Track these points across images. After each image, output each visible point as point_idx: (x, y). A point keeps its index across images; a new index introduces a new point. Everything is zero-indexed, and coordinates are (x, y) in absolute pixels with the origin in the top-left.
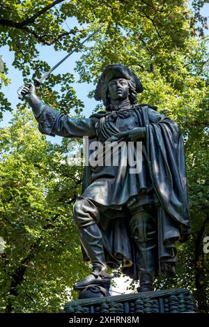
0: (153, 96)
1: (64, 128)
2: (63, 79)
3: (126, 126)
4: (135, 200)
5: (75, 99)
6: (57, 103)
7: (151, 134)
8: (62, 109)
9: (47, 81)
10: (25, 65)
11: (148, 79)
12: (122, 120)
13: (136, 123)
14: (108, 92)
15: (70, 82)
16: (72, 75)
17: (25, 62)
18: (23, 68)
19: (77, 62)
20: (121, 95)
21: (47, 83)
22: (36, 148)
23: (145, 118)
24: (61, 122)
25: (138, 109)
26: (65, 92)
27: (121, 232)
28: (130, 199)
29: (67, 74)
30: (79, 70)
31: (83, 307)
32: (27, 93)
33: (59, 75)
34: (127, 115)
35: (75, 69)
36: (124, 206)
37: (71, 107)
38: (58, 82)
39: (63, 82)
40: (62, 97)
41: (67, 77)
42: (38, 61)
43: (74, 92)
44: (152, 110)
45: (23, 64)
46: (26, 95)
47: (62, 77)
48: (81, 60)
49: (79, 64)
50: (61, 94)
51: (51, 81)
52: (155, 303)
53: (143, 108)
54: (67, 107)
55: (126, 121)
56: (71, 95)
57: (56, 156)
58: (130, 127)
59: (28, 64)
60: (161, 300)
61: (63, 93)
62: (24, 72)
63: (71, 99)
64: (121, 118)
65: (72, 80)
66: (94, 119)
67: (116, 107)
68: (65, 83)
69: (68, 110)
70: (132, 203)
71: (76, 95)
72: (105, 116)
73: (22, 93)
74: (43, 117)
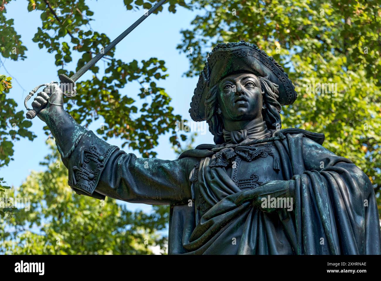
0: (341, 107)
1: (123, 180)
2: (144, 71)
3: (254, 176)
5: (169, 114)
6: (131, 123)
7: (306, 194)
8: (142, 136)
9: (109, 75)
10: (61, 40)
11: (334, 70)
12: (246, 164)
13: (277, 171)
14: (217, 103)
15: (158, 76)
16: (162, 63)
17: (61, 34)
18: (55, 46)
19: (184, 33)
20: (244, 110)
21: (109, 80)
22: (92, 219)
23: (294, 159)
24: (117, 169)
25: (281, 140)
26: (149, 100)
29: (153, 60)
30: (187, 49)
32: (44, 106)
33: (135, 62)
34: (255, 154)
35: (179, 47)
37: (162, 131)
38: (133, 78)
39: (143, 77)
40: (143, 110)
41: (152, 66)
42: (89, 33)
43: (166, 99)
44: (311, 142)
45: (57, 38)
46: (44, 111)
47: (140, 65)
48: (191, 28)
49: (188, 35)
50: (139, 103)
51: (116, 75)
53: (293, 138)
54: (152, 131)
55: (254, 167)
56: (160, 104)
57: (140, 237)
58: (262, 179)
59: (67, 39)
61: (143, 101)
62: (58, 56)
63: (161, 114)
64: (243, 159)
65: (163, 74)
66: (189, 161)
67: (235, 137)
68: (148, 80)
69: (155, 138)
71: (171, 105)
72: (210, 156)
73: (34, 105)
74: (78, 157)
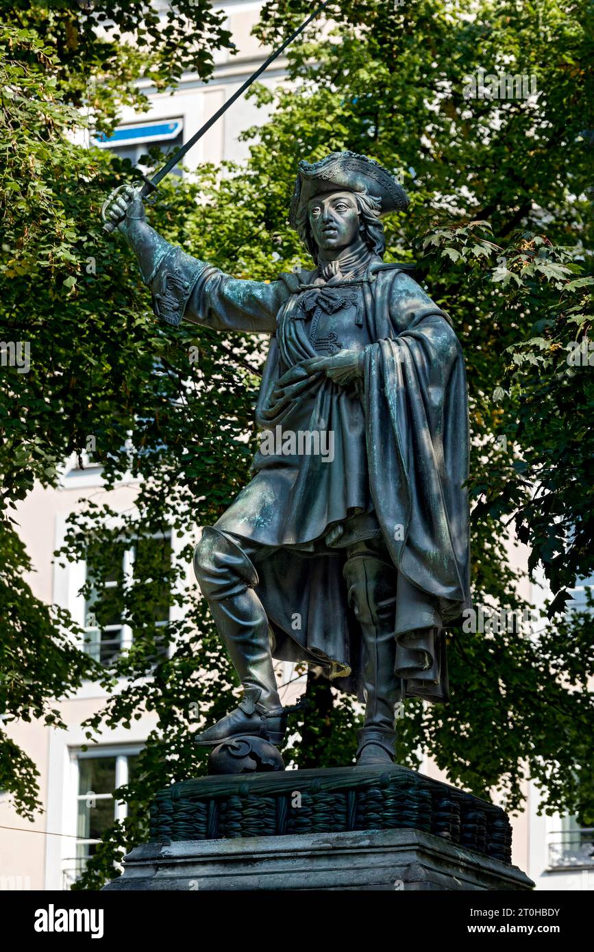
1: (212, 310)
3: (332, 335)
4: (340, 530)
7: (374, 373)
20: (332, 241)
25: (369, 282)
27: (325, 593)
28: (330, 528)
31: (195, 800)
32: (121, 219)
36: (319, 542)
46: (121, 225)
52: (338, 801)
55: (334, 322)
58: (341, 338)
60: (352, 795)
70: (334, 536)
72: (299, 293)
